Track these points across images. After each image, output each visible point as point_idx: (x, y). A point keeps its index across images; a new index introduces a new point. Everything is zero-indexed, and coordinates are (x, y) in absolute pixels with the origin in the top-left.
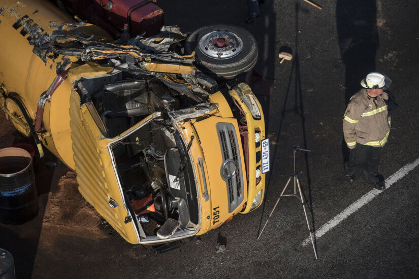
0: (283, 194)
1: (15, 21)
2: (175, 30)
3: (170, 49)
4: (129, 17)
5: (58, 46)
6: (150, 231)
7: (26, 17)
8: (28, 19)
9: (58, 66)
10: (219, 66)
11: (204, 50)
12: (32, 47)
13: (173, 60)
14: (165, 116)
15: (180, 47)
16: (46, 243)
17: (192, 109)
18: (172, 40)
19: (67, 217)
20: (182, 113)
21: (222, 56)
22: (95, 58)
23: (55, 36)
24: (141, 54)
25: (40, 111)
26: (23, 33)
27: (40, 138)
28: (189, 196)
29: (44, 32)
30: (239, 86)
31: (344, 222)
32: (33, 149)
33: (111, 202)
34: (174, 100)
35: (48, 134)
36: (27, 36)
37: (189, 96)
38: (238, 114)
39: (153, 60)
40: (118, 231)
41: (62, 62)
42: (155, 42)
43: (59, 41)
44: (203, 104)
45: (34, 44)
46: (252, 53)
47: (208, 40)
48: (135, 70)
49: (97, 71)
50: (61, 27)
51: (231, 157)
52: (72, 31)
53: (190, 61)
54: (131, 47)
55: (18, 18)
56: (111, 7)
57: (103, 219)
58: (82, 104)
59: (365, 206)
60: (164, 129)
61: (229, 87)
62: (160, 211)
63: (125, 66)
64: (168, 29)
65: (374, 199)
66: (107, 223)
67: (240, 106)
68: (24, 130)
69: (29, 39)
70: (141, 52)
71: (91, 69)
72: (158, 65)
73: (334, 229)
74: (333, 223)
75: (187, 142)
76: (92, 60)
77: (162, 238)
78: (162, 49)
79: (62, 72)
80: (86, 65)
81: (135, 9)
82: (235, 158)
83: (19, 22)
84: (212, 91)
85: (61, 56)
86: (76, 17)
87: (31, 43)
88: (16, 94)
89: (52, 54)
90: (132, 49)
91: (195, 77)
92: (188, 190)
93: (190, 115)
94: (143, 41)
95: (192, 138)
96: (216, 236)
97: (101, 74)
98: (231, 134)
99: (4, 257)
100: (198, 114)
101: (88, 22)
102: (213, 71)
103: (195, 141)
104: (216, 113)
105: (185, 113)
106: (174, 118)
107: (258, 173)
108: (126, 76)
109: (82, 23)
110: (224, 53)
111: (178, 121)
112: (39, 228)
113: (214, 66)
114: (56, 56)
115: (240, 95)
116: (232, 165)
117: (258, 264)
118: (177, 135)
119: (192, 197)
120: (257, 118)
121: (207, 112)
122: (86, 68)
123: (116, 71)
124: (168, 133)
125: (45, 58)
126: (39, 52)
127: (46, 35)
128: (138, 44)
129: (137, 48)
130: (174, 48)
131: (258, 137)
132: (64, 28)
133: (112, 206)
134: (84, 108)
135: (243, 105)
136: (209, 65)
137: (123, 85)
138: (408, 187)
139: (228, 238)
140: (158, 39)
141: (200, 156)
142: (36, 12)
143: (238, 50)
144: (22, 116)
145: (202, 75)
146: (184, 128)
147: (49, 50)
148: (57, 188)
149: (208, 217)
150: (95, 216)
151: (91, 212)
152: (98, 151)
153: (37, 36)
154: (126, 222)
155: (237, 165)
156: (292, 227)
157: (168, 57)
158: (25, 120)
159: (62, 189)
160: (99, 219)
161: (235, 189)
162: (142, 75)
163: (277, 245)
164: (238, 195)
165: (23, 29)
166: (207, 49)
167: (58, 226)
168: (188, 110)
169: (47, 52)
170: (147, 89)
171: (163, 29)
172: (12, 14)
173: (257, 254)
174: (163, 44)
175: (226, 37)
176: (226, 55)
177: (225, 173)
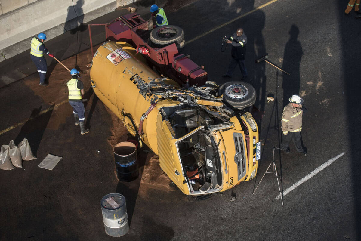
0: (267, 172)
1: (131, 77)
2: (213, 83)
3: (210, 93)
4: (189, 76)
5: (152, 90)
6: (196, 189)
7: (137, 74)
8: (138, 76)
9: (151, 100)
10: (235, 103)
11: (228, 94)
12: (139, 90)
13: (212, 99)
14: (206, 128)
15: (215, 92)
16: (142, 192)
17: (220, 125)
18: (211, 88)
19: (153, 179)
20: (215, 127)
21: (237, 98)
22: (171, 97)
23: (151, 84)
24: (195, 95)
25: (142, 123)
26: (135, 83)
27: (141, 137)
28: (217, 171)
29: (145, 83)
30: (246, 113)
31: (299, 187)
32: (137, 143)
33: (176, 172)
34: (211, 120)
35: (145, 135)
36: (137, 84)
37: (219, 118)
38: (245, 128)
39: (201, 99)
40: (179, 188)
41: (154, 98)
42: (202, 89)
43: (153, 87)
44: (226, 123)
45: (140, 88)
46: (253, 97)
47: (230, 89)
48: (191, 104)
49: (171, 103)
51: (240, 151)
52: (160, 82)
53: (220, 100)
54: (190, 91)
55: (133, 75)
56: (180, 70)
57: (172, 181)
58: (163, 120)
59: (310, 179)
60: (205, 135)
61: (240, 114)
62: (202, 178)
63: (186, 101)
64: (209, 82)
65: (314, 176)
66: (174, 183)
67: (246, 124)
68: (133, 133)
69: (137, 86)
70: (195, 94)
71: (169, 102)
72: (204, 101)
73: (293, 191)
74: (293, 188)
75: (217, 142)
76: (169, 98)
77: (202, 192)
78: (206, 93)
79: (153, 104)
80: (166, 100)
81: (193, 71)
82: (242, 152)
83: (133, 77)
84: (231, 116)
85: (153, 95)
86: (162, 75)
87: (138, 88)
88: (130, 114)
89: (149, 94)
90: (189, 92)
91: (223, 108)
92: (217, 168)
93: (219, 128)
94: (196, 89)
95: (220, 140)
96: (231, 192)
97: (174, 105)
98: (241, 139)
99: (120, 198)
100: (224, 127)
101: (168, 78)
102: (232, 105)
103: (221, 142)
104: (233, 127)
105: (217, 127)
106: (211, 129)
107: (254, 160)
108: (186, 106)
109: (165, 78)
110: (238, 96)
111: (213, 131)
112: (139, 184)
113: (233, 103)
114: (151, 95)
115: (246, 119)
116: (241, 155)
117: (252, 208)
118: (212, 138)
119: (219, 171)
120: (254, 131)
121: (228, 127)
122: (166, 101)
123: (181, 104)
124: (207, 137)
125: (145, 96)
126: (142, 93)
127: (146, 84)
128: (194, 90)
129: (193, 92)
130: (212, 93)
131: (255, 141)
132: (155, 81)
133: (176, 174)
134: (164, 122)
135: (247, 124)
136: (231, 102)
137: (185, 111)
138: (332, 170)
139: (237, 194)
140: (204, 88)
141: (224, 150)
142: (142, 72)
143: (246, 95)
144: (132, 125)
145: (227, 107)
146: (216, 135)
147: (147, 92)
148: (149, 164)
149: (227, 182)
150: (168, 179)
151: (165, 177)
152: (170, 145)
153: (141, 85)
154: (184, 183)
155: (243, 155)
156: (271, 189)
157: (209, 97)
158: (133, 128)
159: (151, 164)
160: (170, 181)
161: (241, 168)
162: (195, 106)
163: (262, 198)
164: (243, 171)
165: (135, 81)
166: (229, 94)
167: (148, 183)
168: (218, 125)
169: (146, 93)
170: (197, 113)
171: (207, 83)
172: (130, 73)
173: (252, 202)
174: (206, 90)
175: (240, 88)
176: (239, 97)
177: (236, 159)
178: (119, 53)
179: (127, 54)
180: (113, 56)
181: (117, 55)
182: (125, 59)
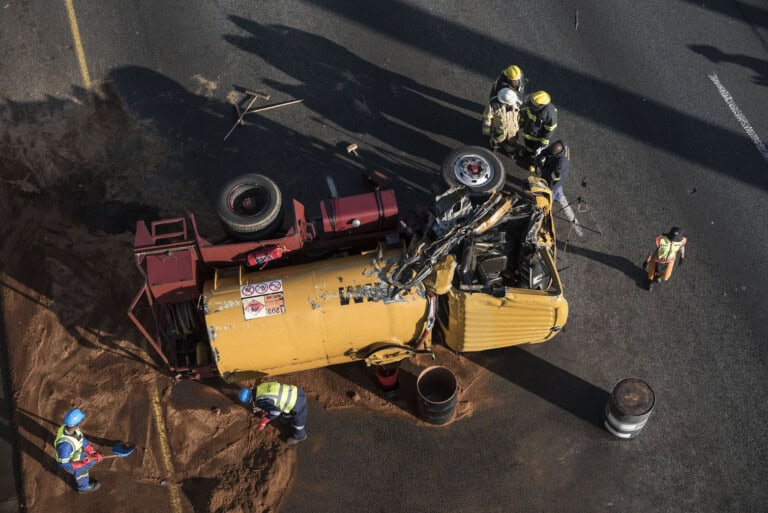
1: (338, 301)
3: (474, 205)
7: (341, 289)
8: (345, 290)
9: (418, 294)
12: (382, 301)
26: (359, 300)
29: (373, 284)
36: (365, 299)
41: (418, 288)
42: (455, 211)
44: (534, 215)
45: (380, 298)
50: (376, 270)
55: (338, 296)
56: (359, 223)
69: (370, 299)
78: (468, 211)
80: (438, 272)
83: (342, 298)
85: (412, 286)
86: (364, 253)
87: (376, 301)
89: (404, 291)
94: (447, 218)
97: (452, 267)
105: (534, 231)
114: (408, 289)
121: (543, 216)
122: (441, 273)
125: (401, 298)
126: (392, 299)
127: (378, 284)
128: (450, 223)
130: (475, 201)
132: (378, 267)
142: (341, 278)
152: (551, 309)
153: (373, 292)
165: (354, 298)
166: (474, 182)
169: (399, 293)
172: (328, 298)
178: (255, 294)
179: (268, 284)
180: (255, 307)
181: (261, 300)
182: (281, 290)
